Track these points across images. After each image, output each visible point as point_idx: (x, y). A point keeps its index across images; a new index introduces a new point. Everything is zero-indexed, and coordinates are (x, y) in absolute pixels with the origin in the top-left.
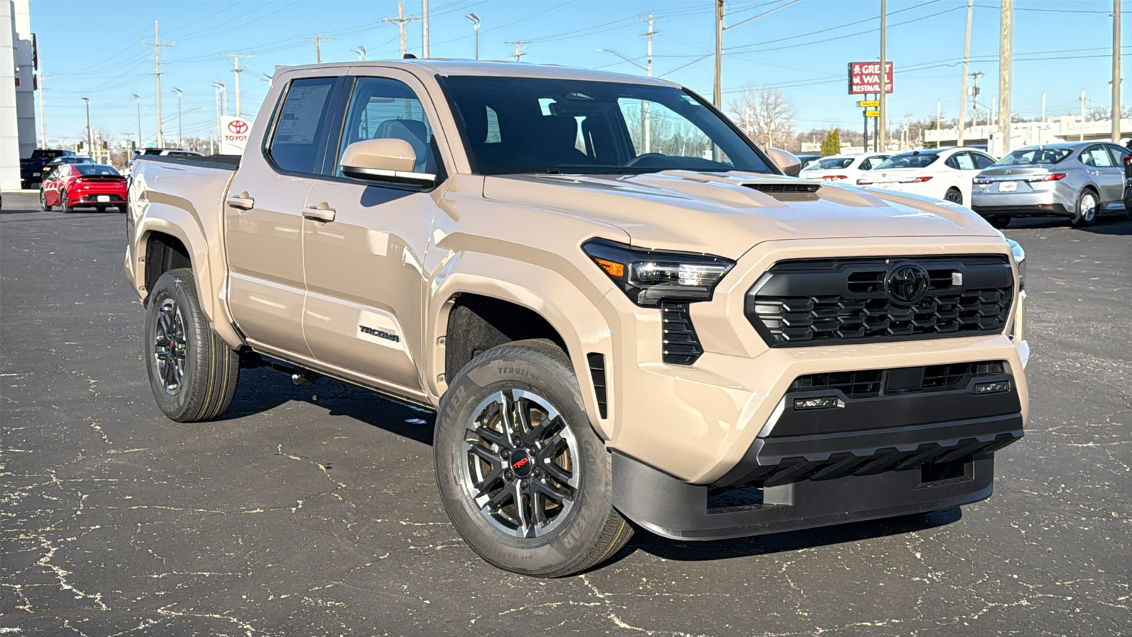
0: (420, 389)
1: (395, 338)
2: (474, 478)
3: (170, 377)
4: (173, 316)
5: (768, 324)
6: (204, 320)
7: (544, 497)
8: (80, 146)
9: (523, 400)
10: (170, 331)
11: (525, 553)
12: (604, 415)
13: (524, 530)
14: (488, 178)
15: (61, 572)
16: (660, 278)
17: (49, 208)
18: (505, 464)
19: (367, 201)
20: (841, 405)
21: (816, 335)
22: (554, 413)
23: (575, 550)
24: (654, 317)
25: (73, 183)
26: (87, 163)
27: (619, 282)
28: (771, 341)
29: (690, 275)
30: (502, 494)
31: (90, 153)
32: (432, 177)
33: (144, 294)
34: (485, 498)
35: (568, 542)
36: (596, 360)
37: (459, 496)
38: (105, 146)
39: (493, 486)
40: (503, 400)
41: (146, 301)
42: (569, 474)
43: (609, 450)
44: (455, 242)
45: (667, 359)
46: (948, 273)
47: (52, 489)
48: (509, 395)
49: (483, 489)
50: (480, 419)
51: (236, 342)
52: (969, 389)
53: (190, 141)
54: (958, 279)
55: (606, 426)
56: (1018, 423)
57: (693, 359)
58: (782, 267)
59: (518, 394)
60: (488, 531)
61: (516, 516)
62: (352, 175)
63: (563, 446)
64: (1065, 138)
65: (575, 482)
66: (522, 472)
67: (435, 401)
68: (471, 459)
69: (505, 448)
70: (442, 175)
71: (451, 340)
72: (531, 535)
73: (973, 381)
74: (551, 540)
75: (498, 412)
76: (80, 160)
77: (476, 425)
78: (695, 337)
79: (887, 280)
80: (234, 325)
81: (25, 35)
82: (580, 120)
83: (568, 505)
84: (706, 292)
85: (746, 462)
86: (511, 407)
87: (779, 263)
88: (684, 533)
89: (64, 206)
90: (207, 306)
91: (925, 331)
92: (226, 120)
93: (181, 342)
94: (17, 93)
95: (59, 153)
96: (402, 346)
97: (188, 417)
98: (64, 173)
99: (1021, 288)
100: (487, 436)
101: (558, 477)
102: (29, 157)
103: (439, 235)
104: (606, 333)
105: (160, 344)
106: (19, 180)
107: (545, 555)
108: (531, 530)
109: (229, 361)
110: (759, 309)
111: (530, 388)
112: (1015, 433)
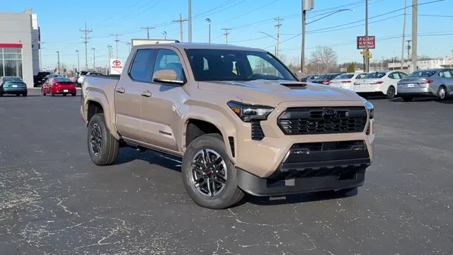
0: (178, 151)
1: (170, 134)
2: (194, 178)
3: (96, 150)
4: (97, 129)
5: (285, 128)
6: (108, 130)
7: (216, 183)
8: (56, 70)
9: (209, 152)
10: (96, 135)
11: (210, 201)
12: (234, 156)
13: (210, 194)
14: (200, 82)
15: (65, 207)
16: (252, 113)
17: (45, 95)
18: (204, 173)
19: (161, 90)
20: (308, 153)
21: (300, 131)
22: (218, 156)
23: (226, 199)
24: (249, 125)
25: (55, 85)
26: (59, 77)
27: (238, 114)
28: (286, 133)
29: (261, 112)
30: (203, 183)
31: (59, 73)
32: (182, 82)
33: (87, 122)
34: (198, 185)
35: (224, 197)
36: (231, 139)
37: (190, 184)
38: (65, 70)
39: (200, 181)
40: (203, 153)
41: (88, 125)
42: (224, 175)
43: (236, 167)
44: (189, 102)
45: (253, 138)
46: (344, 112)
47: (59, 185)
48: (205, 151)
49: (197, 182)
50: (196, 159)
51: (118, 138)
52: (351, 149)
53: (98, 68)
54: (347, 114)
55: (234, 159)
56: (369, 161)
57: (261, 139)
58: (289, 109)
59: (208, 150)
60: (199, 195)
61: (208, 190)
62: (157, 81)
63: (222, 167)
64: (444, 66)
65: (226, 178)
66: (209, 175)
67: (183, 154)
68: (193, 172)
69: (204, 168)
70: (185, 81)
71: (187, 134)
72: (212, 196)
73: (353, 146)
74: (218, 197)
75: (202, 157)
76: (56, 76)
77: (195, 161)
78: (262, 132)
79: (323, 114)
80: (118, 132)
81: (35, 27)
82: (234, 63)
83: (223, 185)
84: (265, 117)
85: (277, 171)
86: (205, 155)
87: (288, 108)
88: (259, 194)
89: (51, 94)
90: (109, 126)
91: (337, 131)
92: (112, 60)
93: (100, 138)
94: (33, 50)
95: (48, 73)
96: (172, 137)
97: (101, 164)
98: (51, 81)
99: (371, 118)
100: (198, 165)
101: (220, 177)
102: (37, 75)
103: (184, 100)
104: (234, 131)
105: (93, 139)
106: (33, 84)
107: (217, 202)
108: (212, 194)
109: (116, 144)
110: (282, 123)
111: (212, 149)
112: (368, 164)
